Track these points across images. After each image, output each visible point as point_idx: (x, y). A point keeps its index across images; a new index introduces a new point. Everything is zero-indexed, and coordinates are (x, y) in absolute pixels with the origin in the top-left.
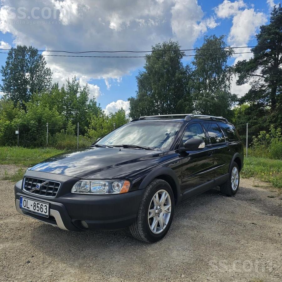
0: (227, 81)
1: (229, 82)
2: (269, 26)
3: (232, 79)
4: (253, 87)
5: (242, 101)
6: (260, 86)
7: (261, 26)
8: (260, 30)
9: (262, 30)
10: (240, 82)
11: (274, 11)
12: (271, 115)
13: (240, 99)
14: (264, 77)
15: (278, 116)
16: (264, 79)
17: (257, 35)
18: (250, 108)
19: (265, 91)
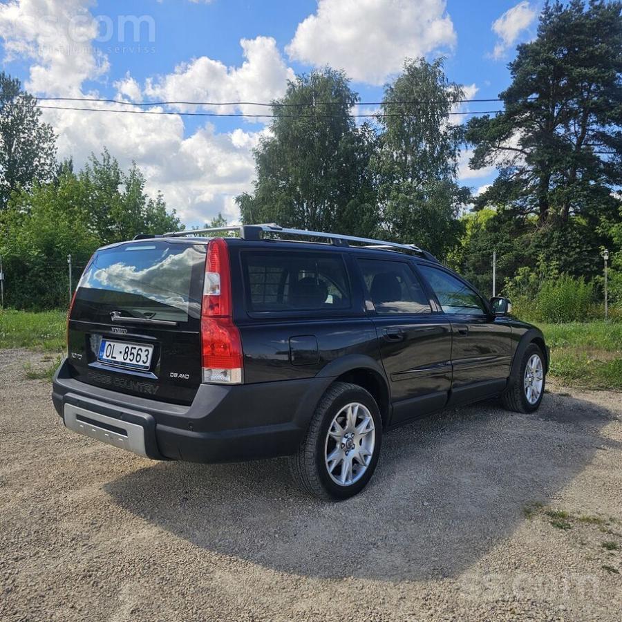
0: (450, 159)
1: (455, 160)
2: (535, 46)
3: (459, 154)
4: (504, 172)
5: (481, 203)
6: (518, 172)
7: (518, 46)
8: (518, 53)
9: (521, 52)
10: (476, 163)
11: (546, 13)
12: (539, 232)
13: (477, 198)
14: (525, 153)
15: (552, 235)
16: (526, 156)
17: (510, 63)
18: (497, 218)
19: (526, 182)
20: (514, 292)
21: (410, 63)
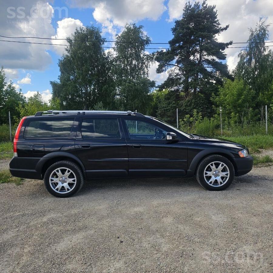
0: (146, 69)
1: (147, 69)
2: (182, 22)
3: (149, 67)
4: (170, 75)
5: (161, 87)
6: (175, 74)
7: (175, 21)
8: (175, 24)
9: (177, 24)
10: (159, 70)
11: (186, 8)
12: (186, 100)
13: (160, 85)
14: (178, 66)
15: (192, 101)
16: (179, 68)
17: (172, 28)
18: (169, 94)
19: (180, 79)
20: (184, 125)
21: (128, 26)
